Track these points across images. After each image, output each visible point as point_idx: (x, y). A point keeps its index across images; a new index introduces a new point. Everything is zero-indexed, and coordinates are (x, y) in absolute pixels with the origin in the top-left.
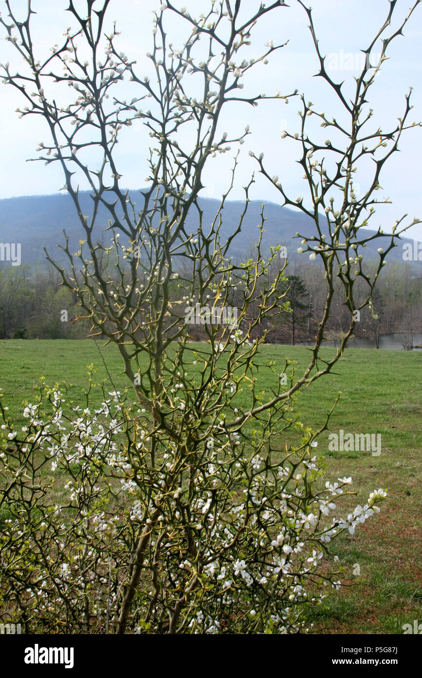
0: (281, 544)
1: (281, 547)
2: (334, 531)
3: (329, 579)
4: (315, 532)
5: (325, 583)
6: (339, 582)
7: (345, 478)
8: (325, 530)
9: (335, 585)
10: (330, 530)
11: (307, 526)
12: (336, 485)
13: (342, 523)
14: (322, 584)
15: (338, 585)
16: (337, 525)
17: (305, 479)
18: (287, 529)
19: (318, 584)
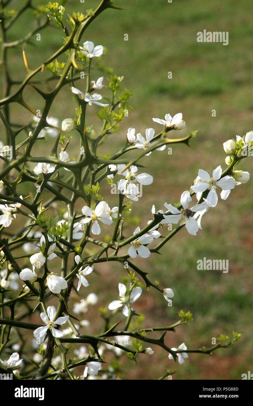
0: (42, 276)
1: (42, 281)
2: (156, 233)
3: (160, 342)
4: (115, 240)
5: (149, 349)
6: (183, 347)
7: (168, 116)
8: (135, 233)
9: (174, 354)
10: (146, 231)
11: (96, 230)
12: (150, 133)
13: (170, 214)
14: (144, 352)
15: (181, 352)
16: (159, 218)
17: (80, 129)
18: (50, 240)
19: (134, 353)
